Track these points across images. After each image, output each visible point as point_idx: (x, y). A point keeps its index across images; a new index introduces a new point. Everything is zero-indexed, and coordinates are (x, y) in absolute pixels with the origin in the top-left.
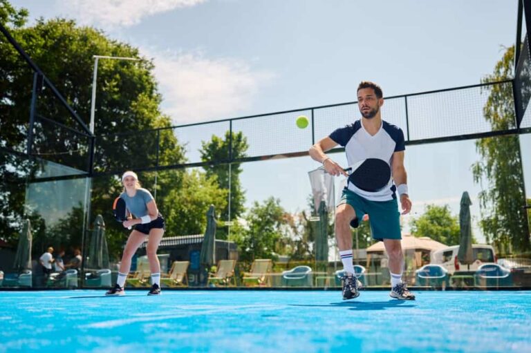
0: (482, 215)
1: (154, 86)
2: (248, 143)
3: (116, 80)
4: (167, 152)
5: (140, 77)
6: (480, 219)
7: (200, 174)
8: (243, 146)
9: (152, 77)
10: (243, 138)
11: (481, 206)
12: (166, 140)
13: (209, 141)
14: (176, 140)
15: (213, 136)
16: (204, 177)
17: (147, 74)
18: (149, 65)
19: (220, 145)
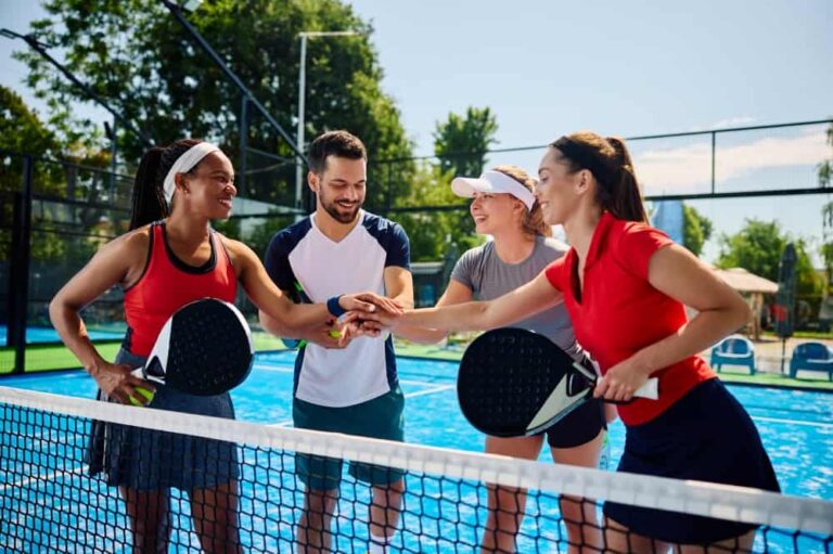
0: (825, 236)
1: (374, 57)
2: (497, 122)
3: (327, 55)
4: (392, 148)
5: (356, 47)
6: (822, 242)
7: (434, 166)
8: (491, 127)
9: (372, 45)
10: (490, 116)
11: (825, 224)
12: (390, 132)
13: (445, 121)
14: (402, 131)
15: (450, 115)
16: (439, 169)
17: (365, 42)
18: (367, 29)
19: (460, 126)
